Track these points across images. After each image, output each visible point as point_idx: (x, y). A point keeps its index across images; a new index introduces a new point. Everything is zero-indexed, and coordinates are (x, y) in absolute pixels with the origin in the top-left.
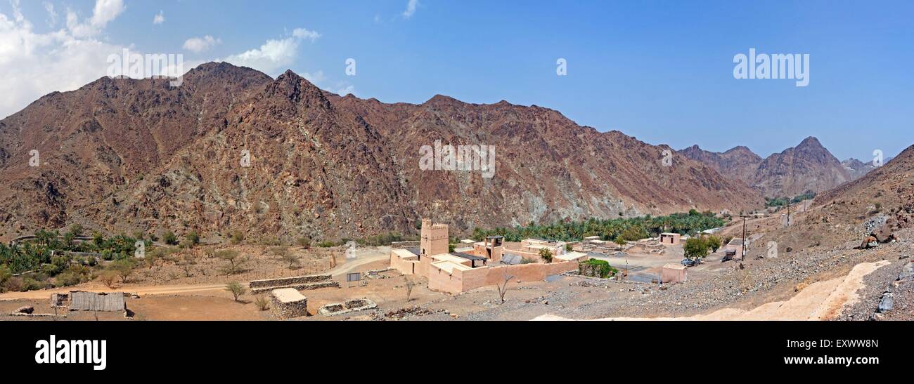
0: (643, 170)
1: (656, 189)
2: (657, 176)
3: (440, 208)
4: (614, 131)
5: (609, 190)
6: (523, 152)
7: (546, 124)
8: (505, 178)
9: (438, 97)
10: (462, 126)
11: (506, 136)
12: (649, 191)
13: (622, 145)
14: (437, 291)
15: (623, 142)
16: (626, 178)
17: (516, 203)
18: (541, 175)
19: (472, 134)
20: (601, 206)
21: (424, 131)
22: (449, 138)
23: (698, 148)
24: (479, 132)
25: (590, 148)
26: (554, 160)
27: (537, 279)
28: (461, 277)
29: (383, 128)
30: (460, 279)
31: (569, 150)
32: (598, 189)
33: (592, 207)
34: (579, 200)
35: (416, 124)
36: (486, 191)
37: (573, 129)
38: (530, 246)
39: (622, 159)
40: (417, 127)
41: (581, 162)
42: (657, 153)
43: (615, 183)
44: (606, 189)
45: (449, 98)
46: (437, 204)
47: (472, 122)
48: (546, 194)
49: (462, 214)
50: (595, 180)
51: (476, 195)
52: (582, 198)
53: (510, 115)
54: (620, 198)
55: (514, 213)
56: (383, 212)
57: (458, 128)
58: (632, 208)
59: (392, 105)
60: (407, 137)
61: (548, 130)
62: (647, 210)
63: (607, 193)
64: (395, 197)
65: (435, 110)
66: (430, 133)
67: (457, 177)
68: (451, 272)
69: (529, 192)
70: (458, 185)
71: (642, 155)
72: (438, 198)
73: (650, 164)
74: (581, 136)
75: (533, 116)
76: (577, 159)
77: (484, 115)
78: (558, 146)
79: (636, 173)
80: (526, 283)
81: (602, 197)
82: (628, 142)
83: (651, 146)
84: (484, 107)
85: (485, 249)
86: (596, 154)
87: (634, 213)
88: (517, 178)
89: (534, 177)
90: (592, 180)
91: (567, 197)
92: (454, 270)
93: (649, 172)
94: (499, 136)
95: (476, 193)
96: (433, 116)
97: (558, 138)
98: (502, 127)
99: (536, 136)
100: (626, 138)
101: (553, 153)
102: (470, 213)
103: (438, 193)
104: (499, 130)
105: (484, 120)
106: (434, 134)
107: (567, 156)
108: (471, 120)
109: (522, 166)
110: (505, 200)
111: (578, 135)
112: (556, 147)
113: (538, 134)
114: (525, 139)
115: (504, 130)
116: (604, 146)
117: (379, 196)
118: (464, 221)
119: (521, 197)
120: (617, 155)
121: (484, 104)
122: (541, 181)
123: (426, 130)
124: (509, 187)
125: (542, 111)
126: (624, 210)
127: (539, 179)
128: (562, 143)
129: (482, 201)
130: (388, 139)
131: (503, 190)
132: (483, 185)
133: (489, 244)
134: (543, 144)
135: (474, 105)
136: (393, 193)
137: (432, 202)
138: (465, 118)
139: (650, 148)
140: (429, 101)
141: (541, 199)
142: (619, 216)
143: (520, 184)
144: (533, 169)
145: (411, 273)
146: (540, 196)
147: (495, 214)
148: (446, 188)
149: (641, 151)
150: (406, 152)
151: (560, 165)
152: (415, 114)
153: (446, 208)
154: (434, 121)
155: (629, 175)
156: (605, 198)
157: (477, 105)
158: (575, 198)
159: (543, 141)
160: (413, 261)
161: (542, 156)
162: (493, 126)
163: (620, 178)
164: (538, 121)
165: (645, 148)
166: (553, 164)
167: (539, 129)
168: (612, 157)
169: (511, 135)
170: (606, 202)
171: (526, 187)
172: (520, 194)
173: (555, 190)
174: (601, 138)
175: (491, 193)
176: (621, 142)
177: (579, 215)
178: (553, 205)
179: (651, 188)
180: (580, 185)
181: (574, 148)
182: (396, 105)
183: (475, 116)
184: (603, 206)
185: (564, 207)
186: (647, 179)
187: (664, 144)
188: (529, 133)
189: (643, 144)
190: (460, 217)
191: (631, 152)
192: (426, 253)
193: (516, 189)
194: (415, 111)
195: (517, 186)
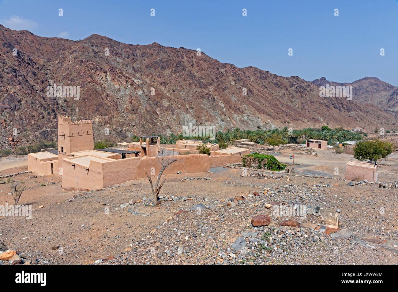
0: (277, 95)
1: (289, 109)
2: (290, 100)
3: (100, 122)
4: (251, 67)
5: (248, 110)
6: (173, 82)
7: (192, 61)
8: (159, 100)
9: (95, 36)
10: (119, 60)
11: (159, 69)
12: (283, 111)
13: (258, 77)
14: (73, 189)
15: (258, 75)
16: (262, 101)
17: (169, 118)
18: (190, 98)
19: (129, 67)
20: (242, 121)
21: (82, 61)
22: (107, 68)
23: (325, 79)
24: (135, 65)
25: (231, 79)
26: (200, 87)
27: (200, 171)
28: (100, 170)
29: (39, 56)
30: (99, 173)
31: (212, 80)
32: (239, 109)
33: (234, 122)
34: (223, 117)
35: (74, 55)
36: (142, 110)
37: (216, 65)
38: (186, 144)
39: (257, 87)
40: (75, 58)
41: (224, 89)
42: (289, 83)
43: (253, 104)
44: (245, 109)
45: (105, 37)
46: (97, 119)
47: (128, 58)
48: (195, 112)
49: (122, 126)
50: (236, 102)
51: (134, 112)
52: (225, 115)
53: (162, 53)
54: (258, 115)
55: (168, 126)
56: (39, 127)
57: (115, 62)
58: (268, 123)
59: (48, 39)
60: (64, 65)
61: (195, 66)
62: (282, 125)
63: (247, 111)
64: (53, 115)
65: (92, 46)
66: (88, 63)
67: (115, 99)
68: (88, 166)
69: (180, 110)
70: (116, 105)
71: (276, 84)
72: (98, 114)
73: (283, 91)
74: (222, 70)
75: (182, 55)
76: (220, 87)
77: (138, 53)
78: (204, 77)
79: (271, 98)
80: (187, 175)
81: (242, 115)
82: (263, 75)
83: (283, 78)
84: (138, 47)
85: (141, 147)
86: (235, 84)
87: (271, 127)
88: (169, 100)
89: (184, 99)
90: (233, 102)
91: (213, 114)
92: (92, 163)
93: (282, 97)
94: (152, 69)
95: (134, 110)
96: (91, 50)
97: (203, 72)
98: (155, 62)
99: (184, 69)
100: (261, 72)
101: (199, 83)
102: (128, 125)
103: (98, 110)
104: (153, 64)
105: (139, 57)
106: (92, 64)
107: (211, 84)
108: (127, 56)
109: (174, 91)
110: (160, 116)
111: (220, 70)
112: (202, 78)
113: (187, 69)
114: (175, 72)
115: (156, 65)
116: (242, 78)
117: (34, 113)
118: (124, 132)
119: (173, 114)
120: (253, 84)
121: (139, 45)
122: (190, 103)
123: (84, 60)
124: (163, 107)
125: (189, 51)
126: (261, 124)
127: (189, 101)
128: (207, 76)
129: (140, 117)
130: (44, 66)
131: (158, 109)
132: (140, 105)
133: (144, 143)
134: (191, 75)
135: (130, 45)
136: (50, 111)
137: (92, 117)
138: (121, 54)
139: (282, 79)
140: (87, 39)
141: (190, 115)
142: (258, 129)
143: (172, 104)
144: (183, 94)
145: (50, 173)
146: (190, 113)
147: (151, 126)
148: (106, 107)
149: (274, 81)
150: (64, 78)
151: (205, 91)
152: (72, 47)
153: (106, 122)
154: (92, 55)
155: (265, 99)
156: (245, 115)
157: (132, 45)
158: (219, 115)
159: (191, 73)
160: (52, 162)
161: (190, 84)
162: (147, 61)
163: (257, 101)
164: (186, 59)
165: (278, 79)
166: (200, 90)
167: (187, 65)
168: (249, 86)
169: (163, 68)
170: (246, 118)
171: (177, 106)
172: (172, 111)
173: (203, 109)
174: (240, 72)
175: (148, 111)
176: (257, 75)
177: (223, 127)
178: (201, 120)
179: (284, 108)
180: (223, 106)
181: (217, 78)
182: (53, 39)
183: (130, 53)
184: (243, 121)
185: (210, 121)
186: (280, 102)
187: (295, 76)
188: (178, 67)
189: (276, 76)
190: (120, 129)
191: (265, 82)
192: (65, 151)
193: (169, 108)
194: (72, 45)
195: (169, 106)
